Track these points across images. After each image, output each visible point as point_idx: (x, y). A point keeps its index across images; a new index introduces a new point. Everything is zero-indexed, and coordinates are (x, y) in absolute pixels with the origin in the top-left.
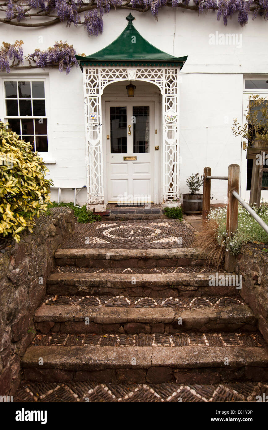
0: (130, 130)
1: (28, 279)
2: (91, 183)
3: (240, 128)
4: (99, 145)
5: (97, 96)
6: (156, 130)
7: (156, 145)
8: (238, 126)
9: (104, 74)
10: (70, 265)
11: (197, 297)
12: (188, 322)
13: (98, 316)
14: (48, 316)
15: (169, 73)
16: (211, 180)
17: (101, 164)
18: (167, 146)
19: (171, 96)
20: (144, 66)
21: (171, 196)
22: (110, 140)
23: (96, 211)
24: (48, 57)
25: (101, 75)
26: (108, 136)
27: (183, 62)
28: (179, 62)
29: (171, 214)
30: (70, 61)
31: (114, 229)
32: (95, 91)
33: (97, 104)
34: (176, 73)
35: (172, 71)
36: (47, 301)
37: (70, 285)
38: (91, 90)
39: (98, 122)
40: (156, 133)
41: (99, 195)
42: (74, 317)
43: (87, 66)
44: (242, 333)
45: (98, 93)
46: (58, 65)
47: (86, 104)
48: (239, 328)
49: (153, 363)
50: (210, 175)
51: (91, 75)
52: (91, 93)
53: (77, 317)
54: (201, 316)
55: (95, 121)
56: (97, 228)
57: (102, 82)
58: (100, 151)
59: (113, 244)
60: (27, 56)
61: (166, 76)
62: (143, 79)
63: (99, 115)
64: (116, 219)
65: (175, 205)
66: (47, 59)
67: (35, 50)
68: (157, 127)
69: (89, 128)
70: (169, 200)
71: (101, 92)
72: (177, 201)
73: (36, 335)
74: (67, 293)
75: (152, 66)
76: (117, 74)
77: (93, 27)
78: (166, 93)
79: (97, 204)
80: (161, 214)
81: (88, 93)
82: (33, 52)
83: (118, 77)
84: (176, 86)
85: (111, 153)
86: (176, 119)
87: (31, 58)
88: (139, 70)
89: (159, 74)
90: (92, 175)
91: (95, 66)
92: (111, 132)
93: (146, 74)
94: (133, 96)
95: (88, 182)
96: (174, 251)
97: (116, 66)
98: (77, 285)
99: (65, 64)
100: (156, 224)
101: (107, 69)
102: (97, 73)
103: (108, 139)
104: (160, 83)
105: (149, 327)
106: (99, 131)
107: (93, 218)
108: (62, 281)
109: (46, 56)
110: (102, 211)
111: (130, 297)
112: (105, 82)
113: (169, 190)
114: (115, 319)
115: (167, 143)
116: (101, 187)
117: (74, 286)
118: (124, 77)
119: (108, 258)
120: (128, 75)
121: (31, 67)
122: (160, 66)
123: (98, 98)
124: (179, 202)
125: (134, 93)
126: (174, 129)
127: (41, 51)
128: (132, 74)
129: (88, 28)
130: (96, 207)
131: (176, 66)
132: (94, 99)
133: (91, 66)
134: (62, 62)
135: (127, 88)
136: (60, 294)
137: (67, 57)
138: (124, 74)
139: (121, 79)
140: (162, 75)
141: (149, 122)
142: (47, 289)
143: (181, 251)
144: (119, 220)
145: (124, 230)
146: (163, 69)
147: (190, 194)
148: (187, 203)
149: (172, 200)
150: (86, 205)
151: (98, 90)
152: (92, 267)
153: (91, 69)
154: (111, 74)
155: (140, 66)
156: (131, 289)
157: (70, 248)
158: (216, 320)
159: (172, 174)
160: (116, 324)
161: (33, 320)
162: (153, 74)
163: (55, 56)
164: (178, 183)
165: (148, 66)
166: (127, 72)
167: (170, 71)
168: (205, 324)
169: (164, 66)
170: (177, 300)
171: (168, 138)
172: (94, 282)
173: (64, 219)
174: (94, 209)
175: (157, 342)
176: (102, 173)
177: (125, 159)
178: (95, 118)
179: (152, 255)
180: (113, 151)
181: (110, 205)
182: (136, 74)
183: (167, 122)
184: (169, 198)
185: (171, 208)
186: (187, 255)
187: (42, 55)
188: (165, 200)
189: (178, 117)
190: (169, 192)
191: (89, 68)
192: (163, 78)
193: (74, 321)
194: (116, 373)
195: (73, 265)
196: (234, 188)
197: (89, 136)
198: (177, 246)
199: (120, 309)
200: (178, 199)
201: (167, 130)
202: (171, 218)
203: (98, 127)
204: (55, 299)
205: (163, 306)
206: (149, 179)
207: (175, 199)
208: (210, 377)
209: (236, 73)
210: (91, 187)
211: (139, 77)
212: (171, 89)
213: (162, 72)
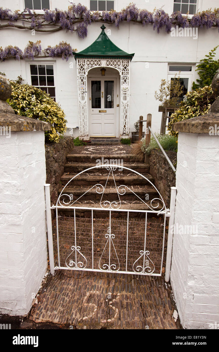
0: (103, 95)
1: (59, 161)
2: (81, 125)
3: (158, 96)
4: (86, 104)
5: (84, 76)
6: (118, 95)
7: (118, 104)
8: (157, 95)
9: (88, 63)
10: (74, 161)
11: (131, 173)
12: (126, 181)
13: (88, 178)
14: (67, 178)
15: (124, 63)
16: (143, 122)
17: (87, 114)
18: (123, 104)
19: (126, 76)
20: (111, 59)
21: (125, 132)
22: (91, 101)
23: (84, 140)
24: (56, 51)
25: (87, 63)
26: (90, 98)
27: (132, 57)
28: (130, 57)
29: (124, 142)
30: (68, 53)
31: (94, 148)
32: (83, 73)
33: (84, 80)
34: (128, 63)
35: (126, 62)
36: (65, 174)
37: (75, 168)
38: (81, 72)
39: (85, 91)
40: (118, 96)
41: (85, 131)
42: (78, 178)
43: (79, 58)
44: (148, 185)
45: (85, 74)
46: (62, 56)
47: (79, 80)
48: (147, 184)
49: (110, 192)
50: (142, 120)
51: (81, 64)
52: (81, 74)
53: (79, 178)
54: (131, 178)
55: (83, 90)
56: (85, 148)
57: (87, 67)
58: (86, 107)
59: (93, 153)
60: (44, 50)
61: (122, 65)
62: (110, 66)
63: (85, 86)
64: (95, 144)
65: (127, 137)
66: (55, 52)
67: (48, 47)
68: (118, 94)
69: (80, 94)
70: (124, 134)
71: (87, 73)
72: (128, 135)
73: (62, 186)
74: (73, 172)
75: (115, 59)
76: (96, 63)
77: (81, 33)
78: (122, 74)
79: (84, 136)
80: (119, 142)
81: (79, 74)
82: (47, 48)
83: (96, 65)
84: (128, 71)
85: (92, 108)
86: (128, 89)
87: (46, 51)
88: (108, 61)
89: (119, 63)
90: (82, 120)
91: (83, 58)
92: (92, 95)
93: (112, 63)
94: (105, 75)
95: (80, 124)
96: (122, 155)
97: (95, 58)
98: (78, 168)
99: (66, 55)
100: (116, 147)
101: (90, 60)
102: (84, 62)
103: (90, 100)
104: (119, 69)
105: (109, 183)
106: (86, 96)
107: (82, 144)
108: (71, 166)
109: (55, 51)
110: (87, 140)
111: (101, 173)
112: (89, 67)
113: (124, 129)
114: (95, 179)
115: (123, 103)
116: (86, 127)
117: (76, 168)
118: (99, 65)
119: (91, 158)
120: (102, 64)
121: (46, 57)
122: (120, 59)
123: (85, 77)
124: (129, 136)
125: (105, 74)
126: (127, 95)
127: (52, 47)
128: (104, 63)
129: (79, 33)
130: (84, 138)
131: (128, 59)
132: (83, 77)
133: (81, 58)
134: (63, 54)
135: (101, 71)
136: (70, 172)
137: (67, 51)
138: (99, 63)
139: (98, 66)
140: (120, 64)
141: (114, 90)
142: (64, 170)
143: (126, 155)
144: (97, 145)
145: (99, 149)
146: (121, 61)
147: (135, 132)
148: (134, 137)
149: (125, 134)
150: (79, 136)
151: (85, 72)
152: (84, 162)
153: (81, 60)
154: (92, 63)
155: (108, 58)
156: (102, 170)
157: (73, 154)
158: (137, 180)
159: (125, 120)
160: (95, 181)
161: (60, 179)
162: (115, 63)
163: (60, 51)
164: (129, 125)
165: (113, 59)
166: (101, 62)
167: (125, 62)
168: (133, 181)
169: (122, 59)
170: (122, 174)
171: (124, 100)
172: (86, 166)
173: (69, 141)
174: (83, 139)
175: (112, 187)
176: (87, 119)
177: (100, 111)
178: (83, 88)
179: (112, 157)
180: (93, 107)
181: (91, 138)
182: (106, 63)
183: (123, 91)
184: (123, 133)
185: (125, 139)
186: (128, 157)
187: (52, 50)
188: (121, 134)
189: (129, 88)
190: (124, 130)
191: (80, 60)
192: (121, 66)
193: (78, 180)
194: (96, 196)
195: (75, 161)
196: (149, 125)
197: (80, 99)
198: (125, 153)
199: (97, 177)
200: (128, 134)
201: (123, 95)
202: (124, 144)
203: (85, 93)
204: (68, 173)
205: (116, 176)
206: (113, 124)
207: (127, 134)
208: (132, 198)
209: (164, 61)
210: (81, 127)
211: (108, 65)
212: (125, 72)
213: (120, 62)
